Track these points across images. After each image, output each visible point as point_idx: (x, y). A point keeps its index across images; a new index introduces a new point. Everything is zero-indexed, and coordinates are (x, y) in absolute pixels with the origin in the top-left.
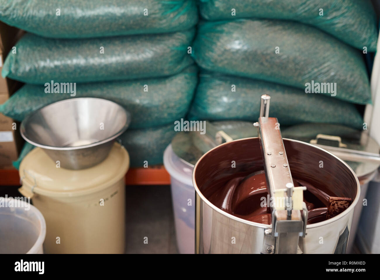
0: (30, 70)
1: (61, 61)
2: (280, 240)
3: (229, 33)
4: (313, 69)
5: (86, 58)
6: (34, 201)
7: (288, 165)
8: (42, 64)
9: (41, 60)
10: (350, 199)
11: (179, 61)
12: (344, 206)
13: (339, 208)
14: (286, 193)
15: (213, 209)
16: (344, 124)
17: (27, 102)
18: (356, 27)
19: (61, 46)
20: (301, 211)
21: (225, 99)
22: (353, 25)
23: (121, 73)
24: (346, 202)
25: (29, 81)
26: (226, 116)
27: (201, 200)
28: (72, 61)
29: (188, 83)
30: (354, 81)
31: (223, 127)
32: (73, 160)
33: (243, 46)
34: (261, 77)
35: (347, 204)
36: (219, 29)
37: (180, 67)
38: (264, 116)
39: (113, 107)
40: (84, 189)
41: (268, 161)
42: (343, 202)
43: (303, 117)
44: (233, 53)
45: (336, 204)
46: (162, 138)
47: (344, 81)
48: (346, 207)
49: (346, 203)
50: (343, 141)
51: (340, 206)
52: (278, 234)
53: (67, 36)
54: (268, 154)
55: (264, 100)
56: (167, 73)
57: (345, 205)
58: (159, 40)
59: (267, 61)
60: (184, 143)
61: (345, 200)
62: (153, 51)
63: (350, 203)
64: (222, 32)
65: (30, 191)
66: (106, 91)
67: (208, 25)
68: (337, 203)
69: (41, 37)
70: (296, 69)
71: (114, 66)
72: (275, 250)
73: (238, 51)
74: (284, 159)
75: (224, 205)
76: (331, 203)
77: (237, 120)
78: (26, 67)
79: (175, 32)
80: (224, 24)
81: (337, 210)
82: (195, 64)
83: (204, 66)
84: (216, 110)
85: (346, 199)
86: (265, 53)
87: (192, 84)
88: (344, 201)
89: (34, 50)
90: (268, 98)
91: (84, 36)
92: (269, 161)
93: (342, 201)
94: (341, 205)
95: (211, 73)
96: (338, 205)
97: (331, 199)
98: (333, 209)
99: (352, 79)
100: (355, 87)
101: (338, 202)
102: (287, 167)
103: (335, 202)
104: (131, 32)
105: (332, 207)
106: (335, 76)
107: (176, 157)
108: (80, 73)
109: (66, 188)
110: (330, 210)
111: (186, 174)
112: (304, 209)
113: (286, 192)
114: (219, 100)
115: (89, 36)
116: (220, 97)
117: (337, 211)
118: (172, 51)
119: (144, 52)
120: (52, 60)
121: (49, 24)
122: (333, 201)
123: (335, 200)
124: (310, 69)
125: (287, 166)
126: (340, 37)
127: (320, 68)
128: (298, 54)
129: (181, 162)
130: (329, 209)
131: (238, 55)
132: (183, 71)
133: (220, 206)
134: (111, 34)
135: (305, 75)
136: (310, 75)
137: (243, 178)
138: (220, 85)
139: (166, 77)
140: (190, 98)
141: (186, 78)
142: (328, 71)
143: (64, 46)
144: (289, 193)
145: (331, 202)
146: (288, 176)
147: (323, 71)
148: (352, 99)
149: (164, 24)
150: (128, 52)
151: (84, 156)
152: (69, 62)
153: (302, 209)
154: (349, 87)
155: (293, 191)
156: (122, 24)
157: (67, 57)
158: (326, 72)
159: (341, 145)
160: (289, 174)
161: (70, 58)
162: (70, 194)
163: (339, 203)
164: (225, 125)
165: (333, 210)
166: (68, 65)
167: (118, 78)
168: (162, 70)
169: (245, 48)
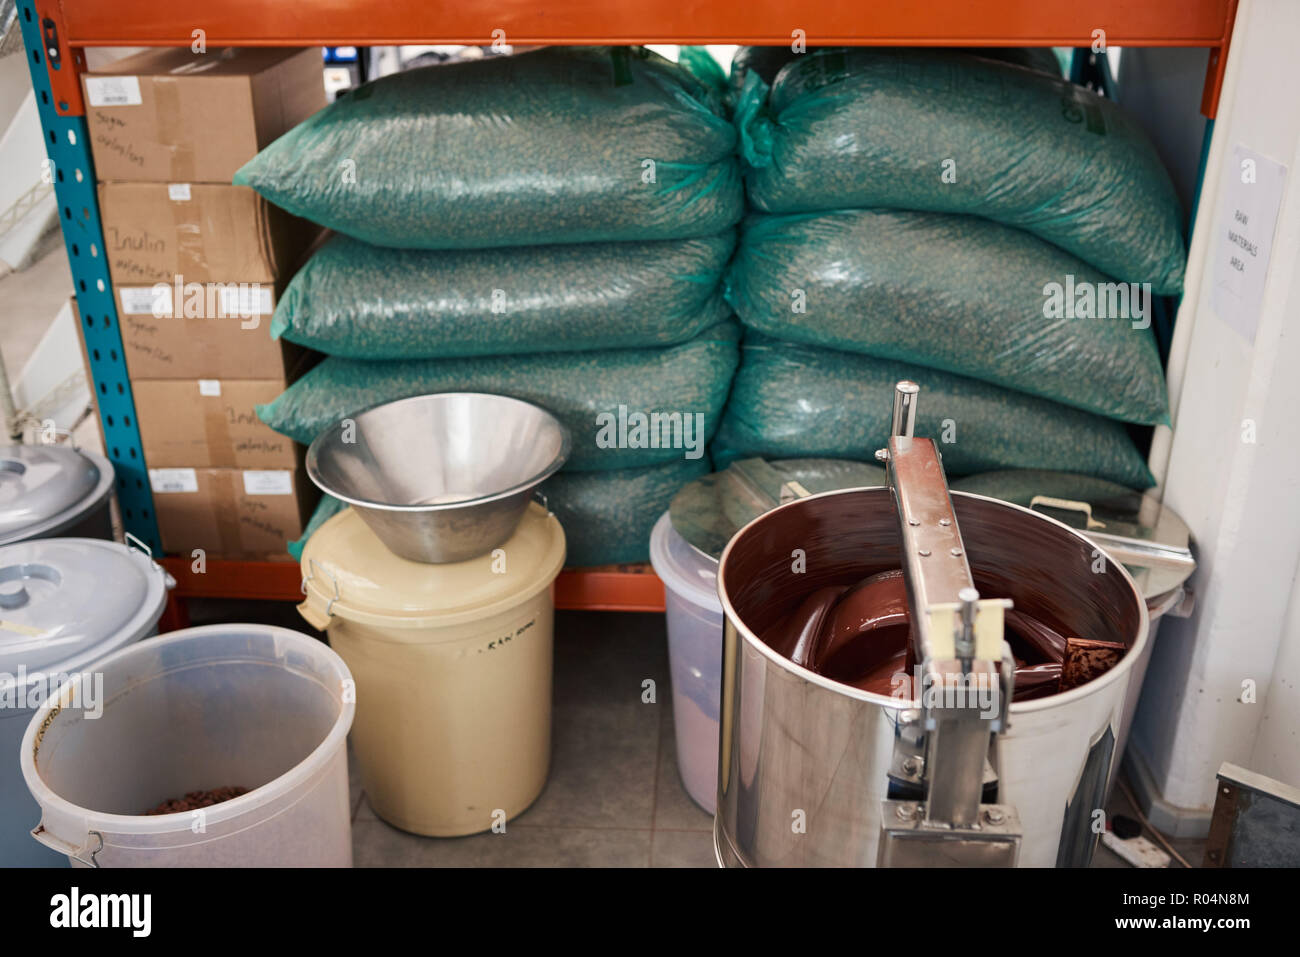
0: (337, 323)
1: (410, 301)
2: (940, 740)
3: (818, 242)
4: (1023, 336)
5: (470, 298)
6: (333, 636)
7: (962, 551)
8: (366, 309)
9: (364, 299)
10: (1121, 646)
11: (694, 311)
12: (1106, 664)
13: (1091, 668)
14: (958, 615)
15: (768, 659)
16: (1097, 475)
17: (326, 401)
18: (1130, 233)
19: (411, 267)
20: (998, 665)
21: (805, 406)
22: (1124, 229)
23: (553, 334)
24: (1111, 652)
25: (334, 350)
26: (808, 448)
27: (739, 637)
28: (437, 303)
29: (715, 363)
30: (1124, 367)
31: (800, 474)
32: (428, 539)
33: (852, 274)
34: (895, 353)
35: (1114, 659)
36: (793, 232)
37: (695, 324)
38: (903, 433)
39: (530, 413)
40: (452, 610)
41: (911, 541)
42: (1103, 654)
43: (997, 454)
44: (827, 290)
45: (1084, 658)
46: (649, 497)
47: (1101, 365)
48: (1109, 664)
49: (1110, 656)
50: (1097, 514)
51: (1094, 663)
52: (937, 723)
53: (427, 243)
54: (913, 525)
55: (903, 394)
56: (664, 337)
57: (1106, 661)
58: (647, 257)
59: (909, 311)
60: (702, 511)
61: (1109, 648)
62: (631, 282)
63: (1120, 655)
64: (800, 240)
65: (324, 612)
66: (515, 378)
67: (767, 225)
68: (1087, 655)
69: (365, 245)
70: (982, 335)
71: (536, 315)
72: (925, 767)
73: (838, 285)
74: (953, 536)
75: (799, 651)
76: (1072, 653)
77: (833, 456)
78: (326, 316)
79: (686, 239)
80: (806, 221)
81: (1086, 672)
82: (734, 318)
83: (754, 323)
84: (782, 432)
85: (1109, 644)
86: (904, 292)
87: (726, 368)
88: (1104, 651)
89: (348, 276)
90: (914, 388)
91: (465, 244)
92: (916, 540)
93: (1099, 651)
94: (1098, 659)
95: (773, 340)
96: (1089, 661)
97: (1072, 645)
98: (1077, 669)
99: (1121, 362)
100: (1128, 380)
101: (1089, 652)
102: (959, 555)
103: (1081, 651)
104: (581, 236)
105: (1072, 665)
106: (1077, 352)
107: (681, 541)
108: (454, 333)
109: (409, 607)
110: (1068, 671)
111: (703, 581)
112: (1004, 659)
113: (960, 612)
114: (790, 407)
115: (478, 245)
116: (794, 399)
117: (1087, 677)
118: (677, 283)
119: (609, 285)
120: (388, 302)
121: (386, 213)
122: (1078, 650)
123: (1083, 647)
124: (1016, 336)
125: (960, 552)
126: (1091, 257)
127: (1041, 333)
128: (986, 297)
129: (694, 552)
130: (1067, 669)
131: (839, 297)
132: (702, 335)
133: (788, 654)
134: (531, 240)
135: (1004, 348)
136: (1016, 348)
137: (846, 589)
138: (792, 370)
139: (662, 348)
140: (720, 400)
141: (709, 350)
142: (1061, 340)
143: (420, 268)
144: (966, 613)
145: (1071, 651)
146: (964, 578)
147: (1047, 341)
148: (1120, 412)
149: (661, 217)
150: (571, 285)
151: (455, 529)
152: (430, 305)
153: (999, 659)
154: (1112, 380)
155: (978, 611)
156: (559, 216)
157: (426, 293)
158: (1057, 343)
159: (1092, 523)
160: (966, 575)
161: (434, 298)
162: (420, 622)
163: (1093, 654)
164: (804, 469)
165: (1077, 673)
166: (426, 312)
167: (546, 347)
168: (653, 329)
169: (857, 279)
